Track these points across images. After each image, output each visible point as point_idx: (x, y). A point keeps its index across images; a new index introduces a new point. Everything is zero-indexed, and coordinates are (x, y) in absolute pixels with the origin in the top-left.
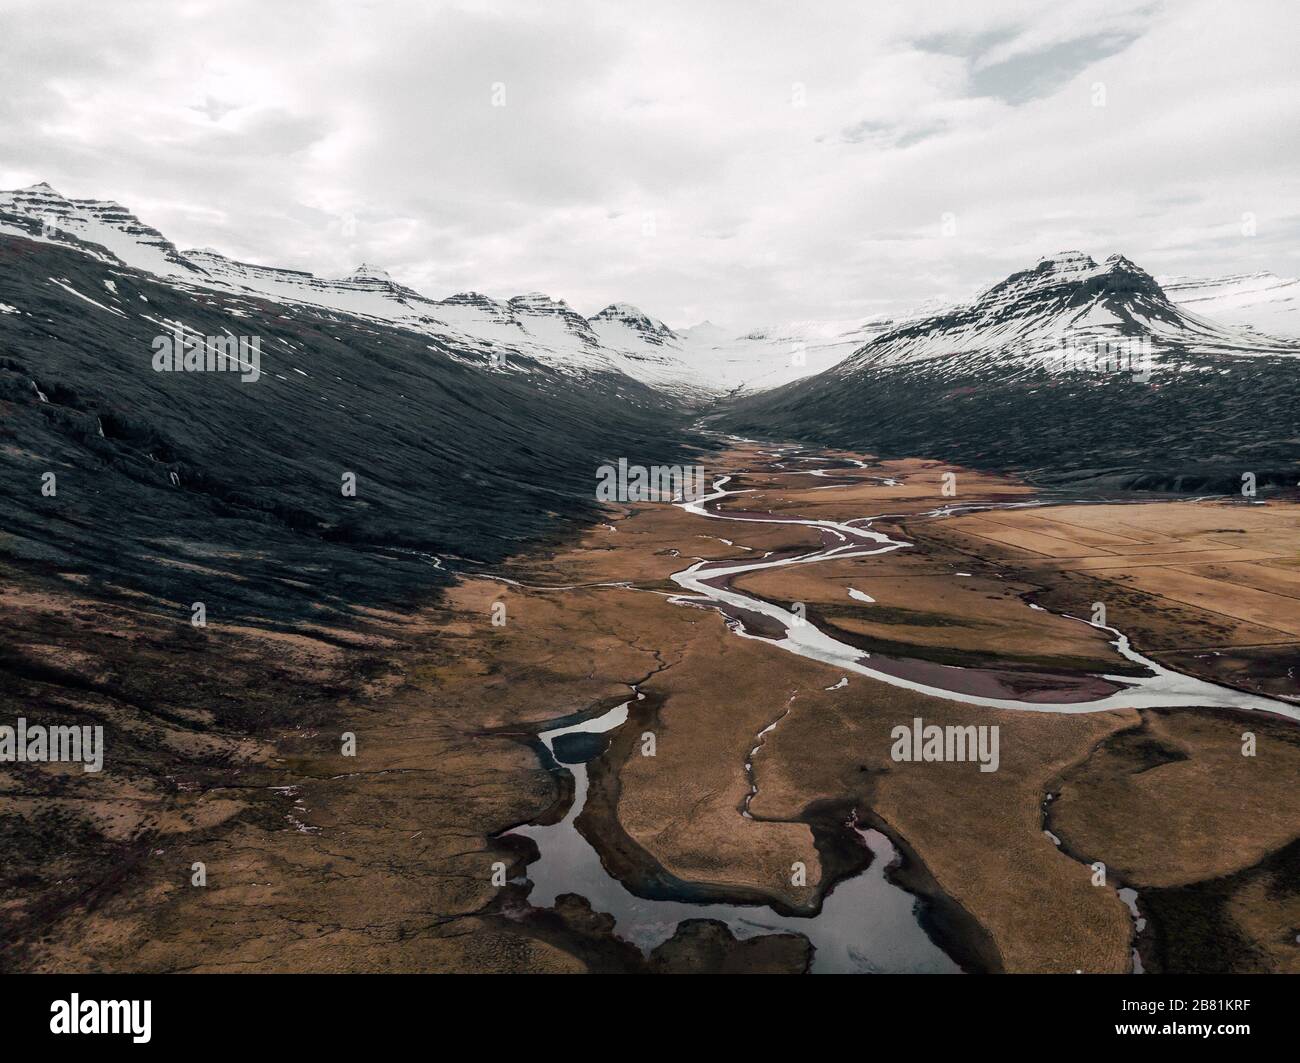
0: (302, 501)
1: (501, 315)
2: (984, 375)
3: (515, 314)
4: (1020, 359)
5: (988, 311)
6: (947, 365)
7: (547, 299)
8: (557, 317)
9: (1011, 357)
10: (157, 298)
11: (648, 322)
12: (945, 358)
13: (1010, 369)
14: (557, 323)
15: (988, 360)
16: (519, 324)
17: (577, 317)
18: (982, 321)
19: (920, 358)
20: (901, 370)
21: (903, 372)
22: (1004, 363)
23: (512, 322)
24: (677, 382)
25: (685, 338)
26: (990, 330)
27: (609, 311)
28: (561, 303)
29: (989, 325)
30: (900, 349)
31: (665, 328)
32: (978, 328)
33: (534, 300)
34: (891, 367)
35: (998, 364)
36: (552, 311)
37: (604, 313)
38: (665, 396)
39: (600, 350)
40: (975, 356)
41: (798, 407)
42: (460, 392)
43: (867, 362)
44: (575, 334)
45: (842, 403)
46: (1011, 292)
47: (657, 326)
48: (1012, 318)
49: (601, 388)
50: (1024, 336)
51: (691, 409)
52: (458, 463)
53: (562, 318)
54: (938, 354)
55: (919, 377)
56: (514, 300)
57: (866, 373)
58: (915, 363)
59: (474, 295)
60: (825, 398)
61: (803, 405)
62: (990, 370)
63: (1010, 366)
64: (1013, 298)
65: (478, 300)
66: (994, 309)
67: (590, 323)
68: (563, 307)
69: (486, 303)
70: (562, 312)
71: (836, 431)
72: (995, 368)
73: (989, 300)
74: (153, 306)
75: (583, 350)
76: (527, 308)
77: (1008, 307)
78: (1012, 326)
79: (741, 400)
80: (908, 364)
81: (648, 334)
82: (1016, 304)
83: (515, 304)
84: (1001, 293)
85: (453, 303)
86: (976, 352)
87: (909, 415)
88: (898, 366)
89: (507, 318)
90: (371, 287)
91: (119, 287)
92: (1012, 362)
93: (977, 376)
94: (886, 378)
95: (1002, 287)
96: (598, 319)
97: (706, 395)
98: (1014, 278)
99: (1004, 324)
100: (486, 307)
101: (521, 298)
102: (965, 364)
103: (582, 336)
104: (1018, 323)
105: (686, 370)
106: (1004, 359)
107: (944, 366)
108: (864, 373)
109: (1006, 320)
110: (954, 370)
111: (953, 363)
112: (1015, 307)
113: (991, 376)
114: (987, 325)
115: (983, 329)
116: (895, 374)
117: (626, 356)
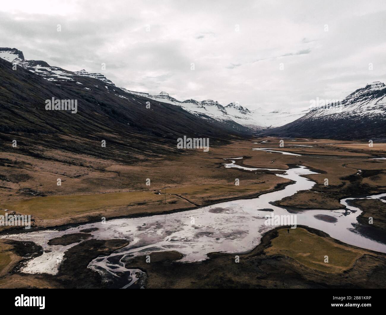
0: (158, 131)
1: (199, 105)
2: (347, 118)
3: (203, 105)
4: (359, 114)
5: (349, 100)
6: (335, 116)
7: (213, 101)
8: (215, 106)
9: (356, 113)
10: (117, 90)
11: (242, 108)
12: (334, 114)
13: (356, 116)
14: (215, 107)
15: (348, 114)
16: (204, 108)
17: (221, 106)
18: (347, 104)
19: (326, 115)
20: (320, 118)
21: (321, 119)
22: (353, 115)
23: (202, 107)
24: (250, 124)
25: (254, 113)
26: (349, 106)
27: (230, 105)
28: (217, 102)
29: (349, 104)
30: (320, 112)
31: (247, 110)
32: (345, 106)
33: (209, 101)
34: (317, 117)
35: (351, 115)
36: (214, 104)
37: (229, 105)
38: (247, 128)
39: (228, 115)
40: (345, 113)
41: (288, 129)
42: (191, 118)
43: (310, 116)
44: (220, 111)
45: (302, 127)
46: (357, 95)
47: (245, 109)
48: (356, 102)
49: (228, 125)
50: (360, 107)
51: (255, 132)
52: (193, 131)
53: (217, 106)
54: (332, 113)
55: (326, 120)
56: (203, 102)
57: (310, 119)
58: (325, 116)
59: (192, 100)
60: (297, 126)
61: (290, 128)
62: (348, 117)
63: (355, 116)
64: (357, 96)
65: (193, 101)
66: (351, 100)
67: (225, 108)
68: (217, 103)
69: (195, 102)
70: (217, 105)
71: (300, 135)
72: (350, 116)
73: (349, 98)
74: (116, 92)
75: (223, 115)
76: (207, 103)
77: (355, 99)
78: (357, 104)
79: (271, 129)
80: (323, 116)
81: (242, 111)
82: (358, 98)
83: (203, 103)
84: (353, 95)
85: (186, 102)
86: (344, 112)
87: (322, 130)
88: (319, 117)
89: (201, 106)
90: (164, 97)
91: (108, 87)
92: (356, 114)
93: (344, 119)
94: (316, 120)
95: (354, 93)
96: (227, 107)
97: (260, 128)
98: (357, 91)
99: (354, 104)
100: (195, 103)
101: (205, 101)
102: (341, 116)
103: (222, 111)
104: (358, 103)
105: (254, 121)
106: (353, 114)
107: (334, 117)
108: (309, 119)
109: (355, 103)
110: (337, 117)
111: (337, 115)
112: (357, 99)
113: (349, 119)
114: (348, 104)
115: (347, 106)
116: (318, 119)
117: (235, 117)
